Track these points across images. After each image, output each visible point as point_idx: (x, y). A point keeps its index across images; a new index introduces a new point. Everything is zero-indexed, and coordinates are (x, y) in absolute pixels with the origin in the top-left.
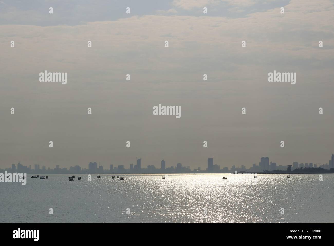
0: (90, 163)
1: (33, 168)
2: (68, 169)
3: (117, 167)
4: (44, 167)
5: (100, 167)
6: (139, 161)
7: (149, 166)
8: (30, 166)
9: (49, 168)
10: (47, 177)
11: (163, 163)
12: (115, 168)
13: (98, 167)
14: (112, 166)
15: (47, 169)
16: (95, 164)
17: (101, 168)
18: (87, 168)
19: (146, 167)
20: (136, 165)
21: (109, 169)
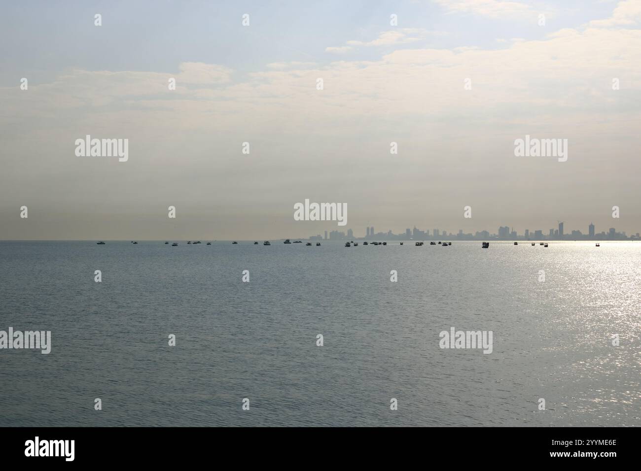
0: (501, 227)
1: (431, 233)
2: (474, 234)
3: (534, 232)
4: (445, 233)
5: (512, 232)
6: (561, 225)
7: (574, 232)
8: (428, 231)
9: (450, 234)
10: (450, 244)
11: (592, 227)
12: (531, 233)
13: (510, 233)
14: (527, 231)
15: (448, 234)
16: (507, 229)
17: (514, 233)
18: (497, 233)
19: (570, 233)
20: (557, 230)
21: (524, 235)
